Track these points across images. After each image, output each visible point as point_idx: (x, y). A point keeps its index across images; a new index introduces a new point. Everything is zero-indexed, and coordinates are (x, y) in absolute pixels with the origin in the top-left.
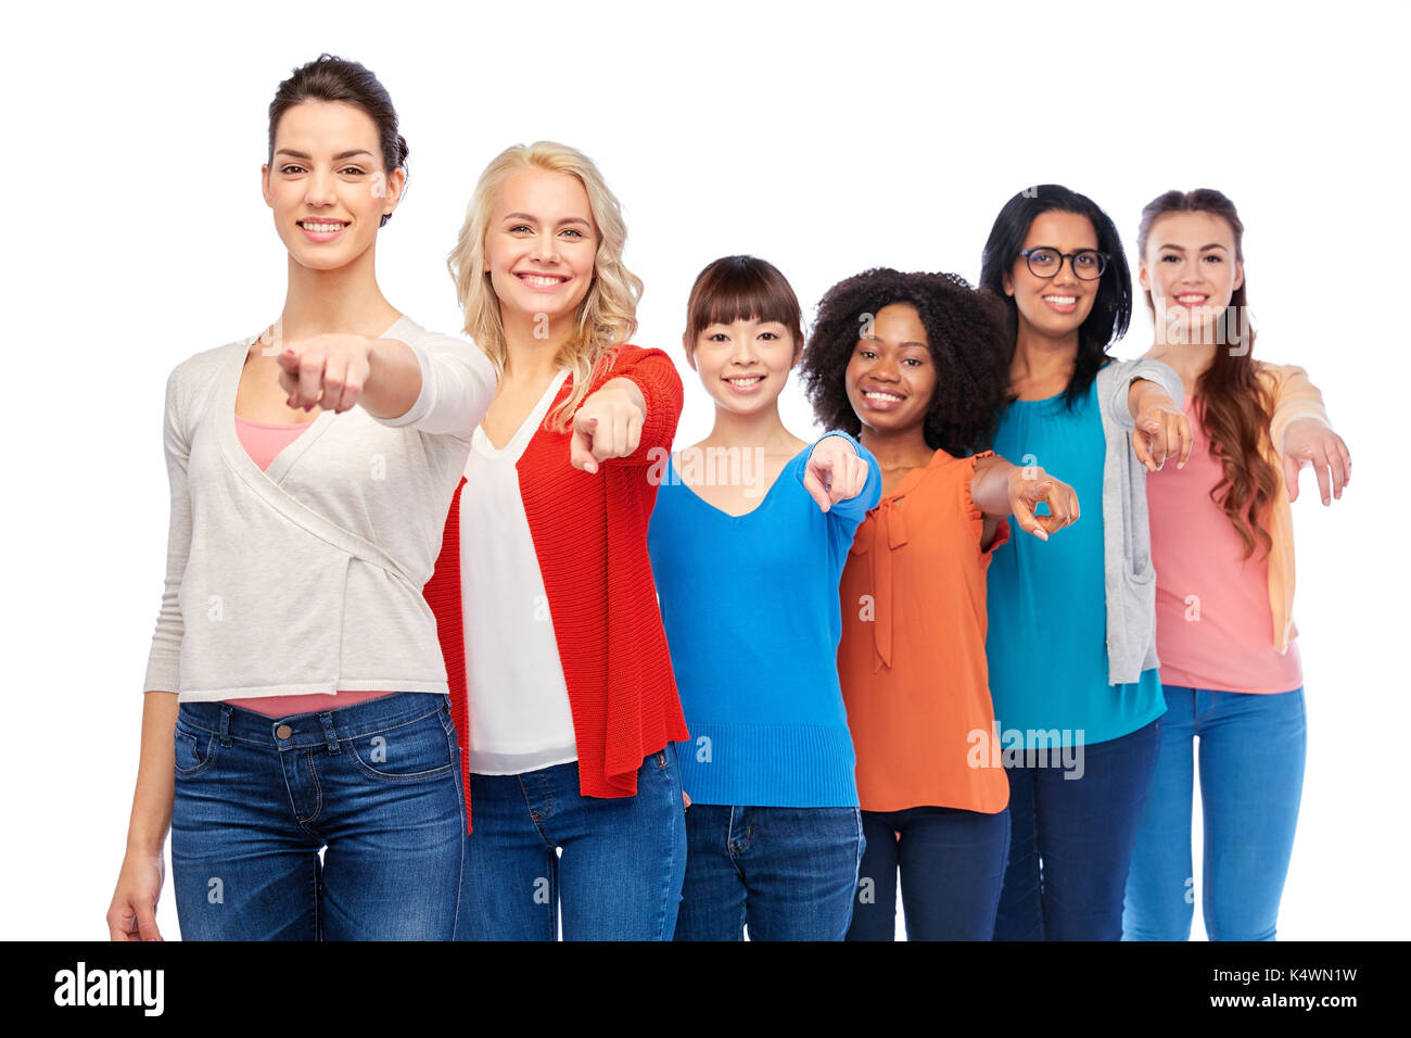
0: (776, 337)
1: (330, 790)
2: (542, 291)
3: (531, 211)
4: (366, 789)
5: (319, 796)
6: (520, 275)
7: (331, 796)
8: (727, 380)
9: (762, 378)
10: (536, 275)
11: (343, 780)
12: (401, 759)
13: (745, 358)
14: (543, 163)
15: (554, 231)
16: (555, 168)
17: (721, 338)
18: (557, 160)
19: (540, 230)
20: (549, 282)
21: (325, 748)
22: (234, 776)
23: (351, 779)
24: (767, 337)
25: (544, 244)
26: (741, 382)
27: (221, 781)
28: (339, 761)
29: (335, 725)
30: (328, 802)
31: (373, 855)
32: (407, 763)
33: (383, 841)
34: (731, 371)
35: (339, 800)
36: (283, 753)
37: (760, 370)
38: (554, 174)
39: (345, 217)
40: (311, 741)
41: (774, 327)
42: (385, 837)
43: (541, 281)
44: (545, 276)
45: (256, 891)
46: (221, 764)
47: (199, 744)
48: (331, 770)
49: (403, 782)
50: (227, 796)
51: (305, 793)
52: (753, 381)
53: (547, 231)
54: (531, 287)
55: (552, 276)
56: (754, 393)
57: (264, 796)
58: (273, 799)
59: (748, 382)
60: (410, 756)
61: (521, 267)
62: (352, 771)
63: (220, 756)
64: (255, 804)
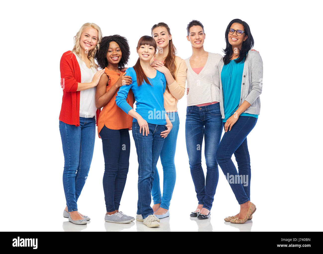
0: (152, 49)
1: (206, 116)
2: (88, 46)
3: (89, 34)
4: (211, 116)
5: (205, 117)
6: (85, 43)
7: (206, 117)
8: (143, 55)
9: (149, 55)
10: (87, 43)
11: (208, 115)
12: (215, 112)
13: (146, 51)
14: (93, 27)
15: (92, 38)
16: (94, 28)
17: (143, 48)
18: (95, 27)
19: (90, 37)
20: (89, 45)
21: (205, 111)
22: (194, 115)
23: (209, 115)
24: (151, 49)
25: (90, 39)
26: (145, 55)
27: (192, 115)
28: (207, 112)
29: (207, 108)
30: (206, 118)
31: (210, 125)
32: (216, 113)
33: (212, 123)
34: (144, 53)
35: (207, 118)
36: (200, 111)
37: (148, 54)
38: (94, 29)
39: (201, 40)
40: (204, 110)
41: (152, 47)
42: (212, 122)
43: (88, 45)
44: (89, 44)
45: (195, 128)
46: (192, 113)
47: (190, 110)
48: (206, 114)
49: (215, 115)
50: (193, 117)
51: (203, 117)
52: (147, 55)
53: (91, 37)
54: (86, 45)
55: (90, 44)
56: (147, 57)
57: (198, 117)
58: (199, 118)
59: (146, 55)
60: (217, 112)
61: (85, 42)
62: (209, 114)
63: (192, 112)
64: (197, 118)
